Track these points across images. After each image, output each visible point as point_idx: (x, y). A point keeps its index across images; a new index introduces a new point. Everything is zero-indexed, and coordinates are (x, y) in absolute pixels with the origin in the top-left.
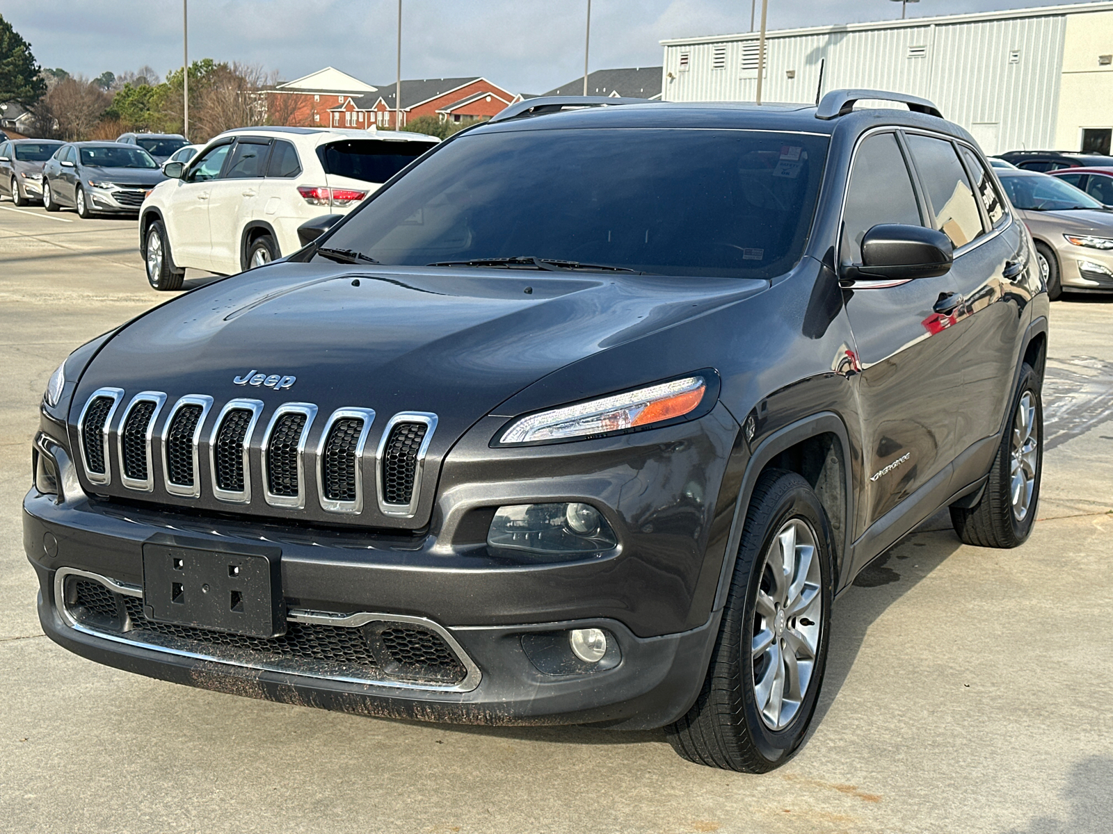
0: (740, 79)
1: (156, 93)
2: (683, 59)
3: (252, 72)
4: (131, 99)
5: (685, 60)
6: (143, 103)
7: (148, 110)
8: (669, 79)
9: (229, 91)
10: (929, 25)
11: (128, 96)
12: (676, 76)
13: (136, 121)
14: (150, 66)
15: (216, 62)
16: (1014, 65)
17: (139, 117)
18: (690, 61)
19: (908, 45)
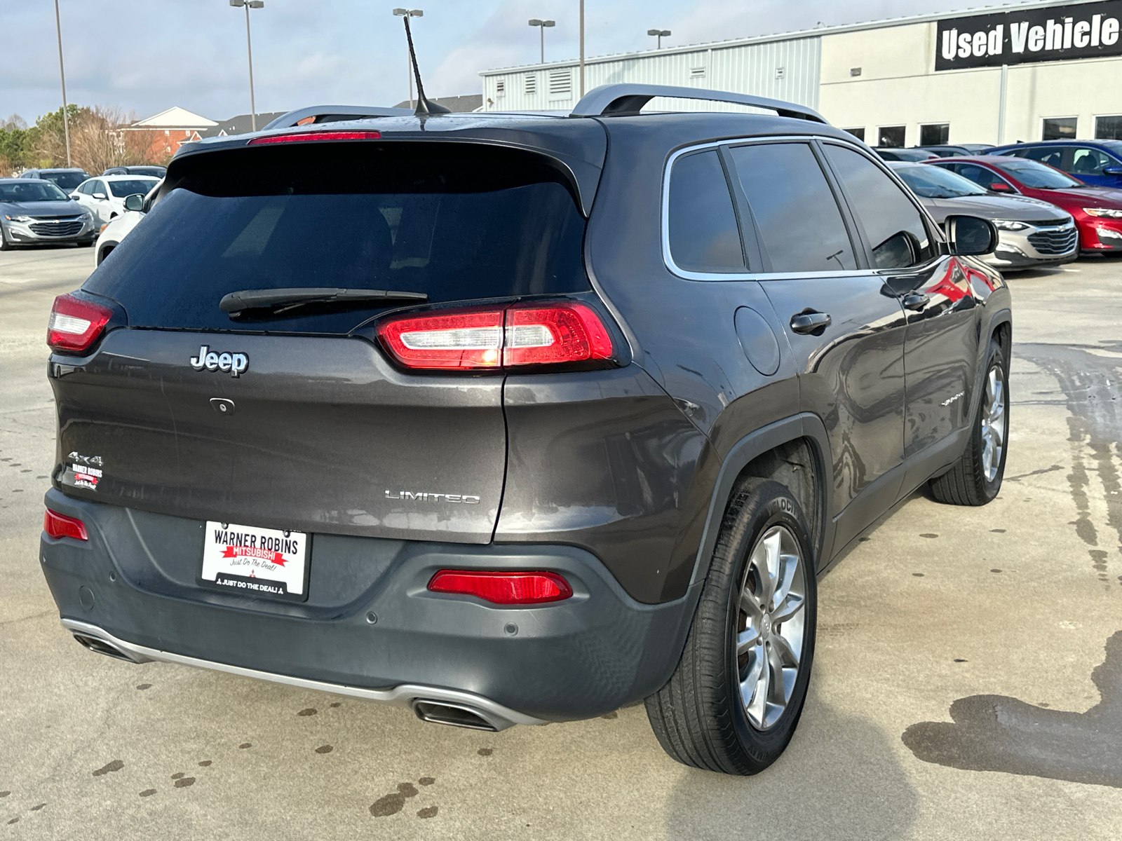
0: (550, 102)
1: (28, 136)
2: (498, 87)
3: (112, 113)
4: (6, 141)
5: (501, 87)
6: (17, 145)
7: (22, 150)
8: (489, 103)
9: (93, 131)
10: (707, 50)
11: (4, 140)
12: (495, 101)
13: (13, 159)
14: (18, 114)
15: (80, 107)
16: (780, 80)
17: (15, 156)
18: (506, 87)
19: (690, 67)
